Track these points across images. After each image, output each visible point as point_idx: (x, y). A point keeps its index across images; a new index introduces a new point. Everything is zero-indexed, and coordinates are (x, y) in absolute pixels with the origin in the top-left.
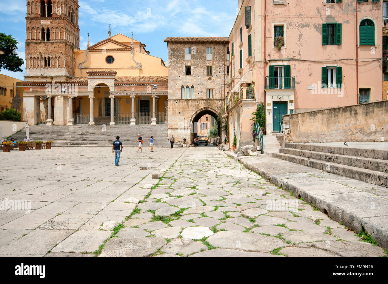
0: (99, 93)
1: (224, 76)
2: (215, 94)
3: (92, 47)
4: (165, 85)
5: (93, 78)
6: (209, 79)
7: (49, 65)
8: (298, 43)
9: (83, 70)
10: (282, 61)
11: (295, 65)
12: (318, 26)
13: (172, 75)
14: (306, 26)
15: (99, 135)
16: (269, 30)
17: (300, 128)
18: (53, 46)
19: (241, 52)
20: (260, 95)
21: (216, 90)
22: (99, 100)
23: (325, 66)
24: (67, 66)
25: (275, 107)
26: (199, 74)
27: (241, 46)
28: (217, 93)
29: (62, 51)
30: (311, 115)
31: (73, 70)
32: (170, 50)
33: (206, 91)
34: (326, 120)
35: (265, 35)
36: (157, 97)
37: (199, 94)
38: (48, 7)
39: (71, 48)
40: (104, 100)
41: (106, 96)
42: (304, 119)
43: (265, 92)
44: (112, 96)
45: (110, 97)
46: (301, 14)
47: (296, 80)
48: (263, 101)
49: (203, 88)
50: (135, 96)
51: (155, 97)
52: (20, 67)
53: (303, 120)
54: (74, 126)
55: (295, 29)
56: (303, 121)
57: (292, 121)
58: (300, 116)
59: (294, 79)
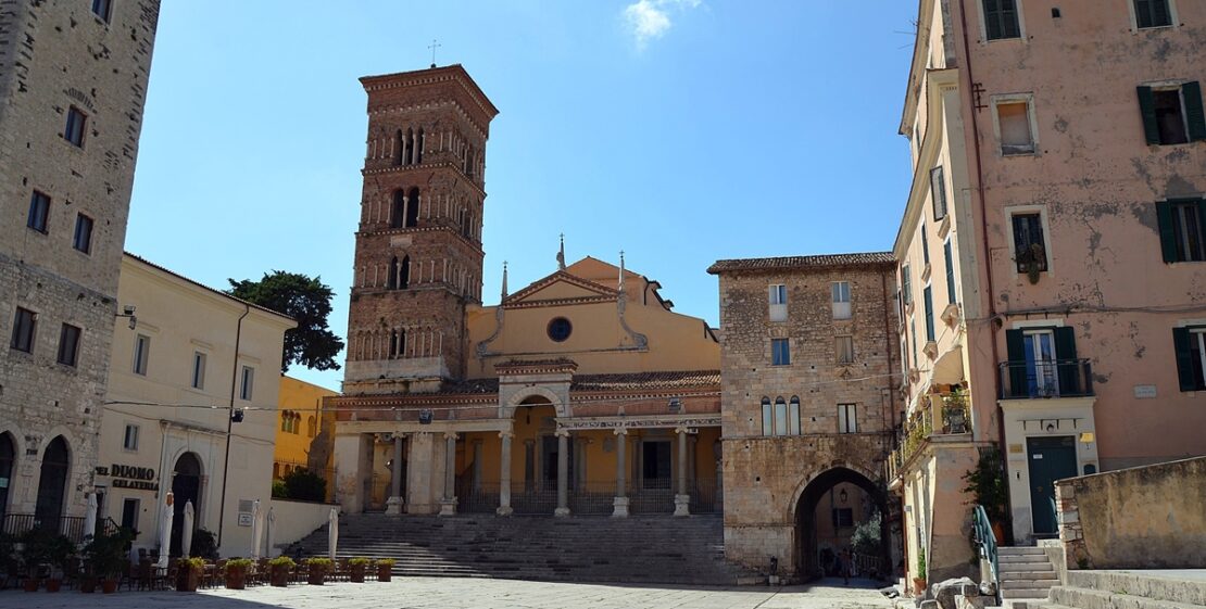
0: (528, 422)
1: (890, 365)
2: (865, 420)
3: (514, 296)
4: (714, 396)
5: (511, 381)
6: (843, 376)
7: (402, 352)
8: (1090, 261)
9: (487, 361)
10: (1046, 313)
11: (1087, 326)
12: (1143, 208)
13: (733, 367)
14: (1108, 211)
15: (524, 547)
16: (997, 228)
17: (1112, 522)
18: (414, 302)
19: (927, 292)
20: (987, 420)
21: (866, 408)
22: (528, 442)
23: (1182, 324)
24: (447, 351)
25: (1035, 457)
26: (813, 361)
27: (927, 275)
28: (870, 417)
29: (436, 313)
30: (1146, 479)
31: (462, 359)
32: (727, 296)
33: (835, 410)
34: (1197, 493)
35: (986, 244)
36: (691, 431)
37: (814, 420)
38: (409, 203)
39: (459, 302)
40: (541, 441)
41: (547, 432)
42: (1123, 493)
43: (1000, 411)
44: (562, 432)
45: (556, 434)
46: (1089, 177)
47: (1093, 369)
48: (996, 438)
49: (825, 402)
50: (628, 429)
51: (686, 431)
52: (334, 358)
53: (1120, 494)
54: (458, 519)
55: (1076, 220)
56: (1121, 499)
57: (1085, 501)
58: (1107, 481)
59: (1087, 367)
